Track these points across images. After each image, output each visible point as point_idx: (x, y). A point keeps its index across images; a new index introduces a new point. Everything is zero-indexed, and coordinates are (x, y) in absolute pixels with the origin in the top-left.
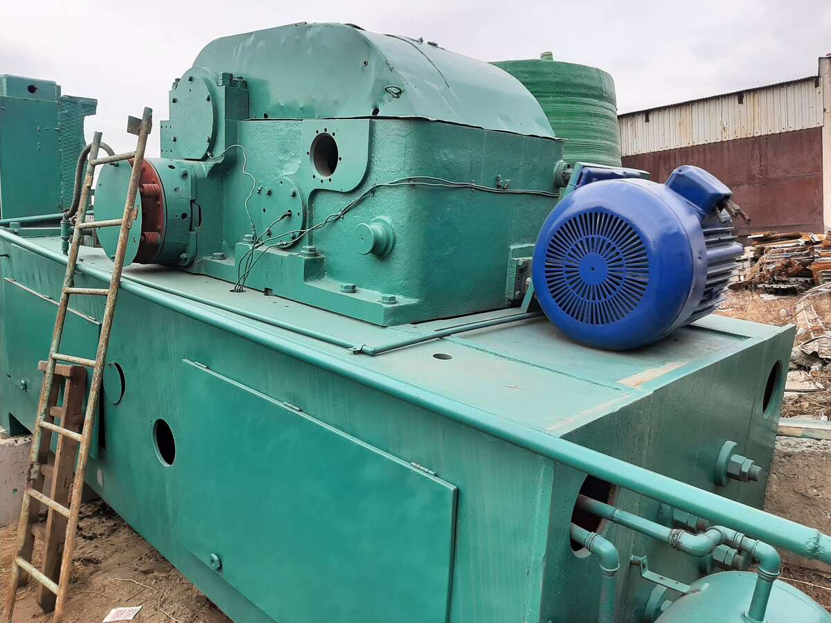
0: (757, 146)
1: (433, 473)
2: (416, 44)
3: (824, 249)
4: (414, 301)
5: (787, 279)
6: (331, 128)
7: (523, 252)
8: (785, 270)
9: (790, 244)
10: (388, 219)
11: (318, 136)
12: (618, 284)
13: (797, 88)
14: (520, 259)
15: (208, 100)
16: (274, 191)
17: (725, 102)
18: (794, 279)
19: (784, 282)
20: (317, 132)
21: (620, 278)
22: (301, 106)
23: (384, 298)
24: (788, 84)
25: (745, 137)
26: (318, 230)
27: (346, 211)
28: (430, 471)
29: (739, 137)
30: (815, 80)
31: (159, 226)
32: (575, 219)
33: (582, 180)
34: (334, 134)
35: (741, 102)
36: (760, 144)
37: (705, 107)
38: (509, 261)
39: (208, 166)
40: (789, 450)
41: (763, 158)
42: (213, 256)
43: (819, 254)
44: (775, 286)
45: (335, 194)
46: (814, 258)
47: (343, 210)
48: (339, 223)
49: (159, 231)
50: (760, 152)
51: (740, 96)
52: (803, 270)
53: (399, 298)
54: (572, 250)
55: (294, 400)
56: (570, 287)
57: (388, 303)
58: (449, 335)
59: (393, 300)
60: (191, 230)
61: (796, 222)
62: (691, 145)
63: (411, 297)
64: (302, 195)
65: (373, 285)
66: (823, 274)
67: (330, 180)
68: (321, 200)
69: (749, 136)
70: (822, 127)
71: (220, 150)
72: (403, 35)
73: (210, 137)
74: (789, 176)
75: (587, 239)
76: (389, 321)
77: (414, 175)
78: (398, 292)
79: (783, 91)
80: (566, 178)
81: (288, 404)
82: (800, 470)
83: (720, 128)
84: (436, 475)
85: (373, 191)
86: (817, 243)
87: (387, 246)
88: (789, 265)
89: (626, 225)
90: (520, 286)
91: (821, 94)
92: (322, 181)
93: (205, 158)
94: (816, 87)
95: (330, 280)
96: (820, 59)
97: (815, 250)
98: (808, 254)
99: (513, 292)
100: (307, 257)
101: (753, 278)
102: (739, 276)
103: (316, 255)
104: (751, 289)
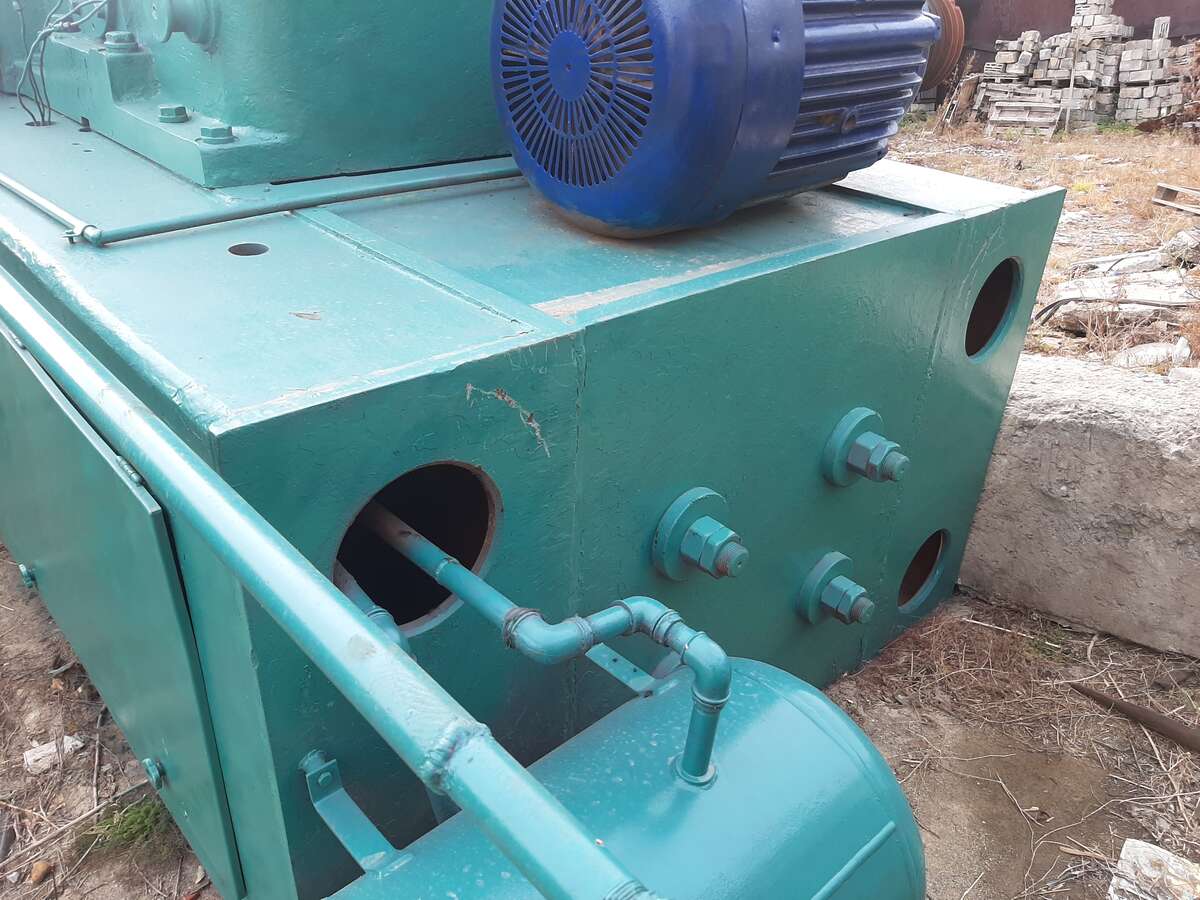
1: (137, 478)
4: (280, 138)
21: (609, 86)
28: (134, 475)
40: (1032, 417)
53: (241, 130)
57: (210, 142)
58: (313, 206)
59: (227, 135)
63: (270, 129)
78: (239, 118)
82: (1045, 452)
84: (141, 483)
100: (113, 54)
101: (1180, 111)
102: (1160, 108)
103: (136, 49)
104: (1171, 130)
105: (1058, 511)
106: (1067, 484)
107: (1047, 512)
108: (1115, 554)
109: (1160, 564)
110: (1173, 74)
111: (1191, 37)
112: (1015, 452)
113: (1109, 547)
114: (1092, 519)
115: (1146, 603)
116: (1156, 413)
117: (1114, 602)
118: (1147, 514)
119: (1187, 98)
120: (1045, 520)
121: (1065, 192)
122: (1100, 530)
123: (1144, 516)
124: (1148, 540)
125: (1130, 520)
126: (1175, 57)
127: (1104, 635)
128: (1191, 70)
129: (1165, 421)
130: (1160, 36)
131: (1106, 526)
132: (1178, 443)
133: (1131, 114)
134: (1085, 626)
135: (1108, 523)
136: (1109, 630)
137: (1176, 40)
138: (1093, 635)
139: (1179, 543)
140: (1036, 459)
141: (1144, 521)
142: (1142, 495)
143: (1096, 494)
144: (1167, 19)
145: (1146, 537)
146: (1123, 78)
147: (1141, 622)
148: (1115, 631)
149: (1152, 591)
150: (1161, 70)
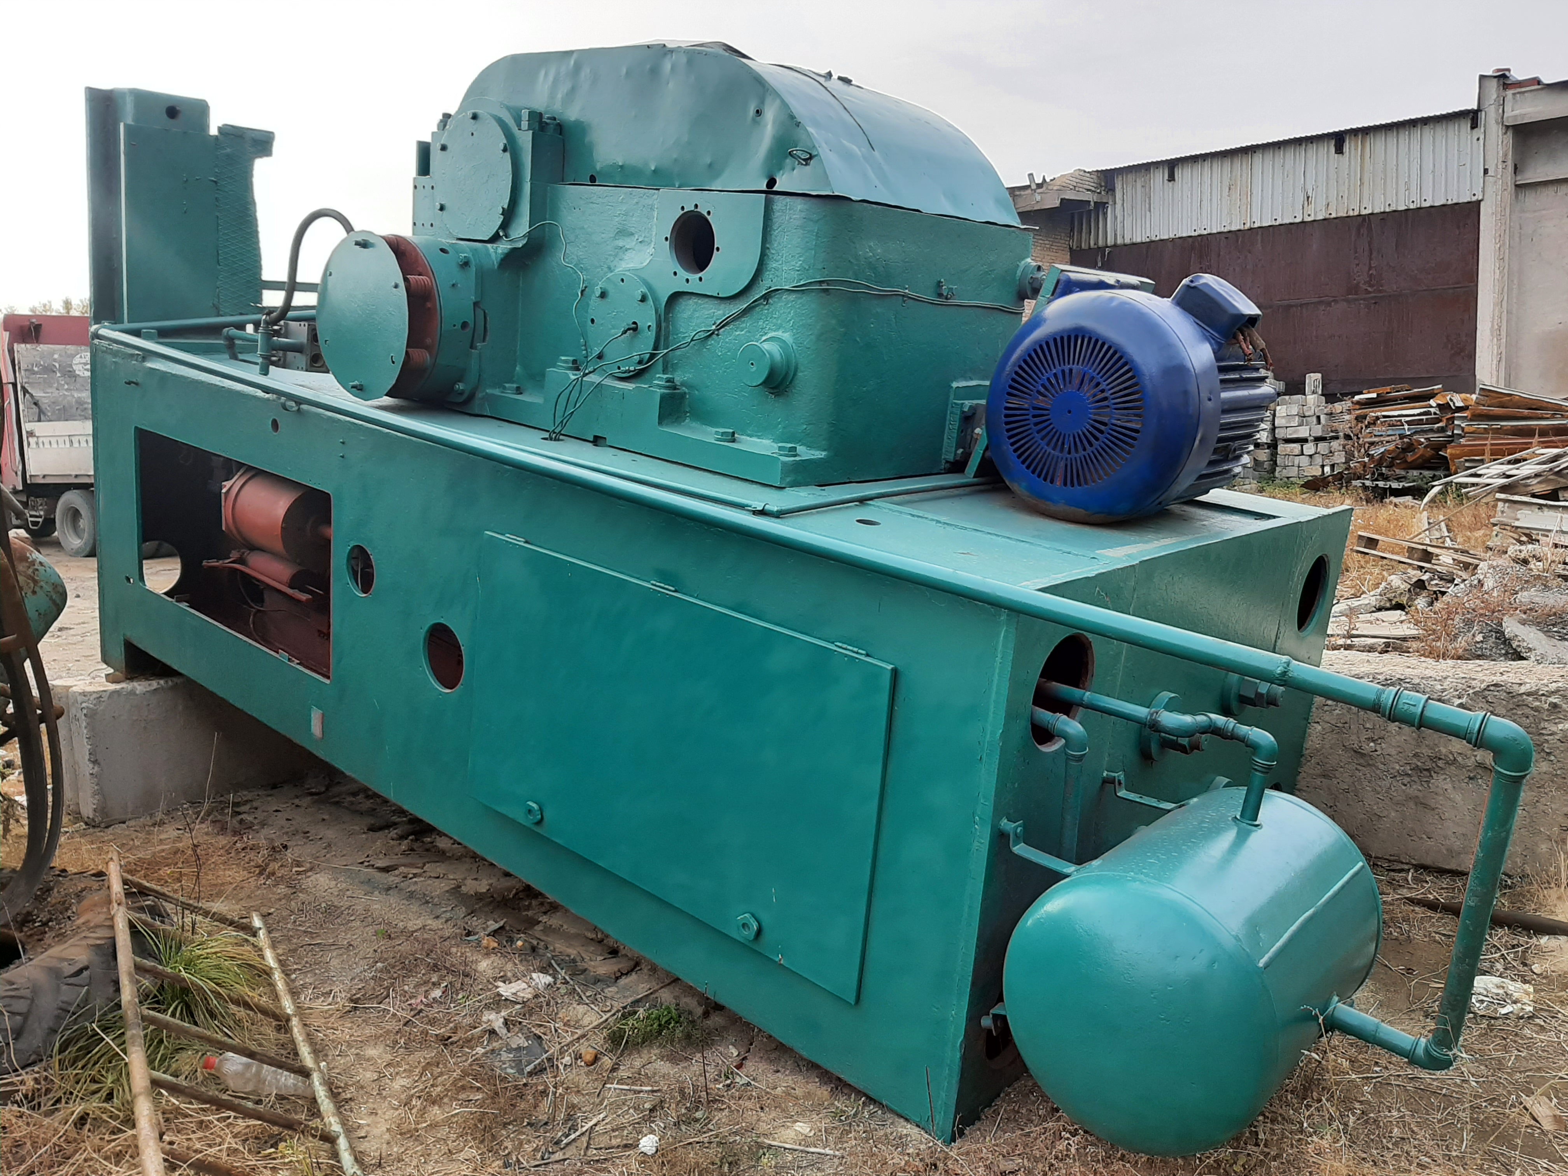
0: (1364, 231)
1: (863, 652)
2: (822, 80)
3: (1471, 420)
4: (819, 454)
5: (1403, 473)
6: (704, 203)
7: (970, 392)
8: (1402, 456)
9: (1413, 411)
10: (787, 336)
11: (683, 215)
12: (1101, 432)
13: (1440, 131)
14: (966, 402)
15: (505, 150)
16: (611, 291)
17: (1312, 149)
18: (1416, 473)
19: (1399, 479)
20: (683, 208)
21: (1105, 424)
22: (653, 168)
23: (780, 448)
24: (1425, 121)
25: (1345, 215)
26: (678, 352)
27: (723, 325)
28: (860, 651)
29: (1334, 216)
30: (1472, 117)
31: (428, 341)
32: (1047, 343)
33: (1058, 291)
34: (709, 213)
35: (1339, 150)
36: (1370, 229)
37: (1276, 159)
38: (950, 406)
39: (500, 251)
41: (1374, 254)
42: (505, 388)
43: (1463, 429)
44: (1381, 484)
45: (707, 300)
46: (1453, 435)
47: (718, 322)
48: (711, 342)
49: (427, 348)
50: (1370, 243)
51: (1339, 139)
52: (1432, 457)
53: (800, 449)
54: (1043, 385)
55: (665, 576)
56: (1038, 437)
57: (786, 456)
58: (871, 499)
59: (793, 452)
60: (472, 347)
61: (1428, 372)
62: (1247, 227)
63: (817, 448)
64: (656, 300)
65: (761, 431)
66: (1467, 464)
67: (701, 279)
68: (686, 308)
69: (1351, 213)
70: (1479, 202)
71: (521, 228)
72: (805, 67)
73: (506, 206)
74: (1420, 288)
75: (1063, 371)
76: (788, 479)
77: (827, 276)
78: (799, 441)
79: (1416, 133)
80: (1036, 285)
81: (658, 584)
83: (1301, 198)
84: (867, 655)
85: (766, 297)
86: (1460, 409)
87: (787, 374)
88: (1410, 447)
89: (1115, 353)
90: (965, 441)
91: (1481, 141)
92: (687, 281)
93: (495, 239)
94: (1472, 128)
95: (694, 424)
96: (1482, 78)
97: (1456, 422)
98: (1442, 430)
99: (954, 449)
100: (662, 391)
101: (1346, 469)
102: (1323, 466)
103: (675, 388)
104: (1340, 489)
105: (1369, 765)
106: (1373, 741)
107: (1358, 767)
108: (1420, 794)
109: (1458, 798)
110: (1332, 431)
111: (1346, 395)
112: (1327, 719)
113: (1414, 790)
114: (1398, 768)
115: (1450, 833)
116: (1438, 678)
117: (1424, 836)
118: (1443, 757)
119: (1349, 456)
120: (1358, 774)
121: (1352, 509)
122: (1405, 777)
123: (1440, 759)
124: (1445, 779)
125: (1429, 765)
126: (1331, 414)
127: (1418, 867)
128: (1350, 428)
129: (1446, 684)
130: (1313, 393)
131: (1410, 772)
132: (1459, 698)
133: (1293, 472)
134: (1402, 863)
135: (1411, 770)
136: (1423, 862)
137: (1330, 397)
138: (1409, 870)
139: (1471, 778)
140: (1346, 723)
141: (1441, 763)
142: (1436, 742)
143: (1399, 746)
144: (1319, 376)
145: (1444, 776)
146: (1280, 434)
147: (1447, 850)
148: (1428, 862)
149: (1453, 821)
150: (1320, 426)
